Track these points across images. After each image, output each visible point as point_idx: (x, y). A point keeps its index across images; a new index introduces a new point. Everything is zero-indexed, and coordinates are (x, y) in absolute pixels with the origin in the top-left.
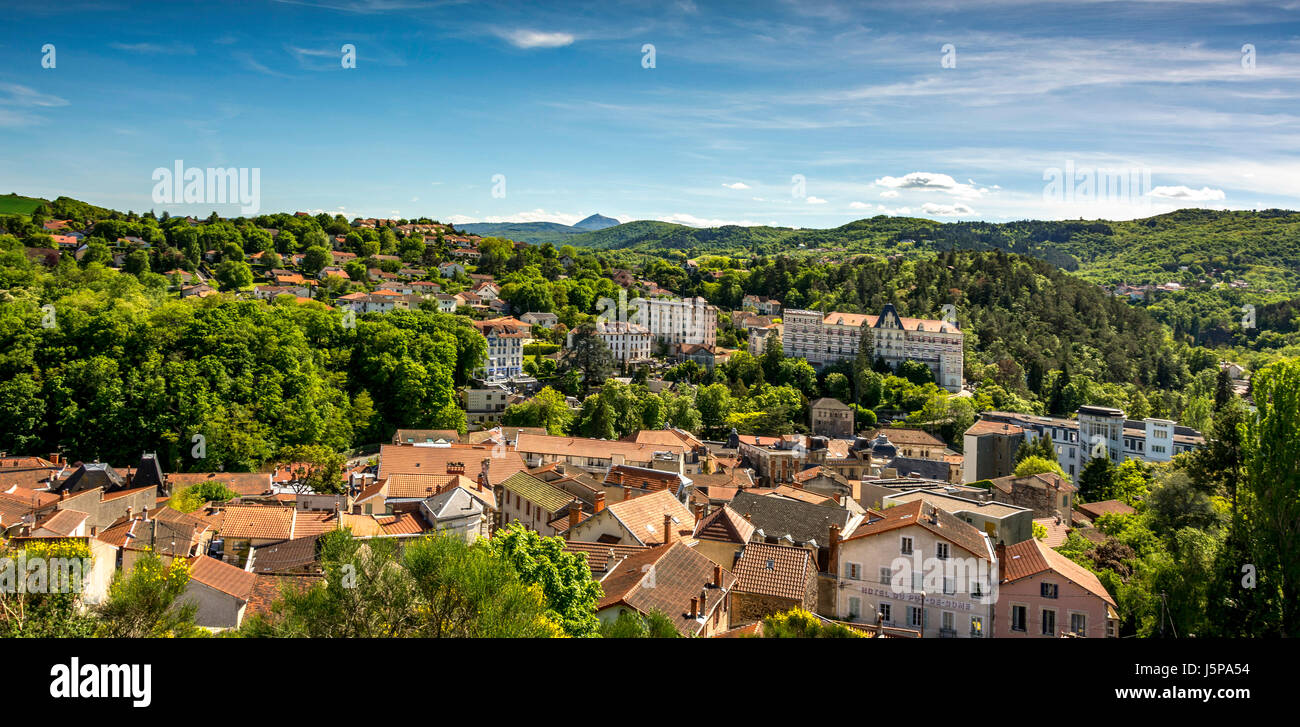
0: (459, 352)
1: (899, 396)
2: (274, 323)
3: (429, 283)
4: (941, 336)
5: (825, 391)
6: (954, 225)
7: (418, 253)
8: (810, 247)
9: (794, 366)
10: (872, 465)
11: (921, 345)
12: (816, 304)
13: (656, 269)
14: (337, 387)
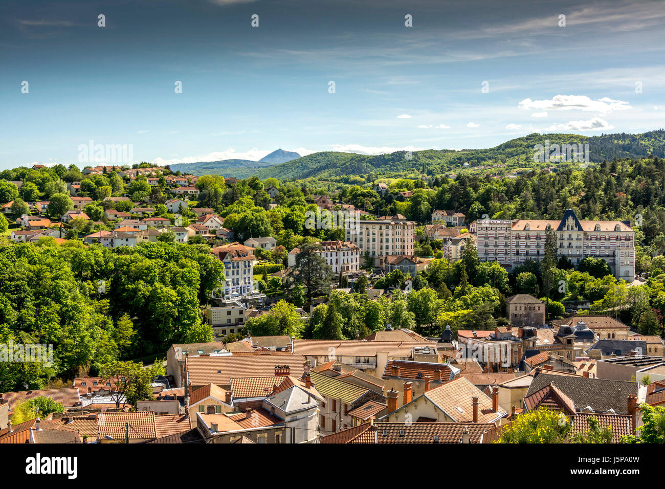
0: (202, 276)
1: (582, 288)
2: (47, 261)
3: (159, 218)
4: (615, 234)
5: (517, 288)
6: (599, 138)
7: (145, 193)
8: (473, 165)
9: (488, 269)
10: (575, 349)
11: (598, 243)
12: (498, 214)
13: (351, 193)
14: (102, 313)
